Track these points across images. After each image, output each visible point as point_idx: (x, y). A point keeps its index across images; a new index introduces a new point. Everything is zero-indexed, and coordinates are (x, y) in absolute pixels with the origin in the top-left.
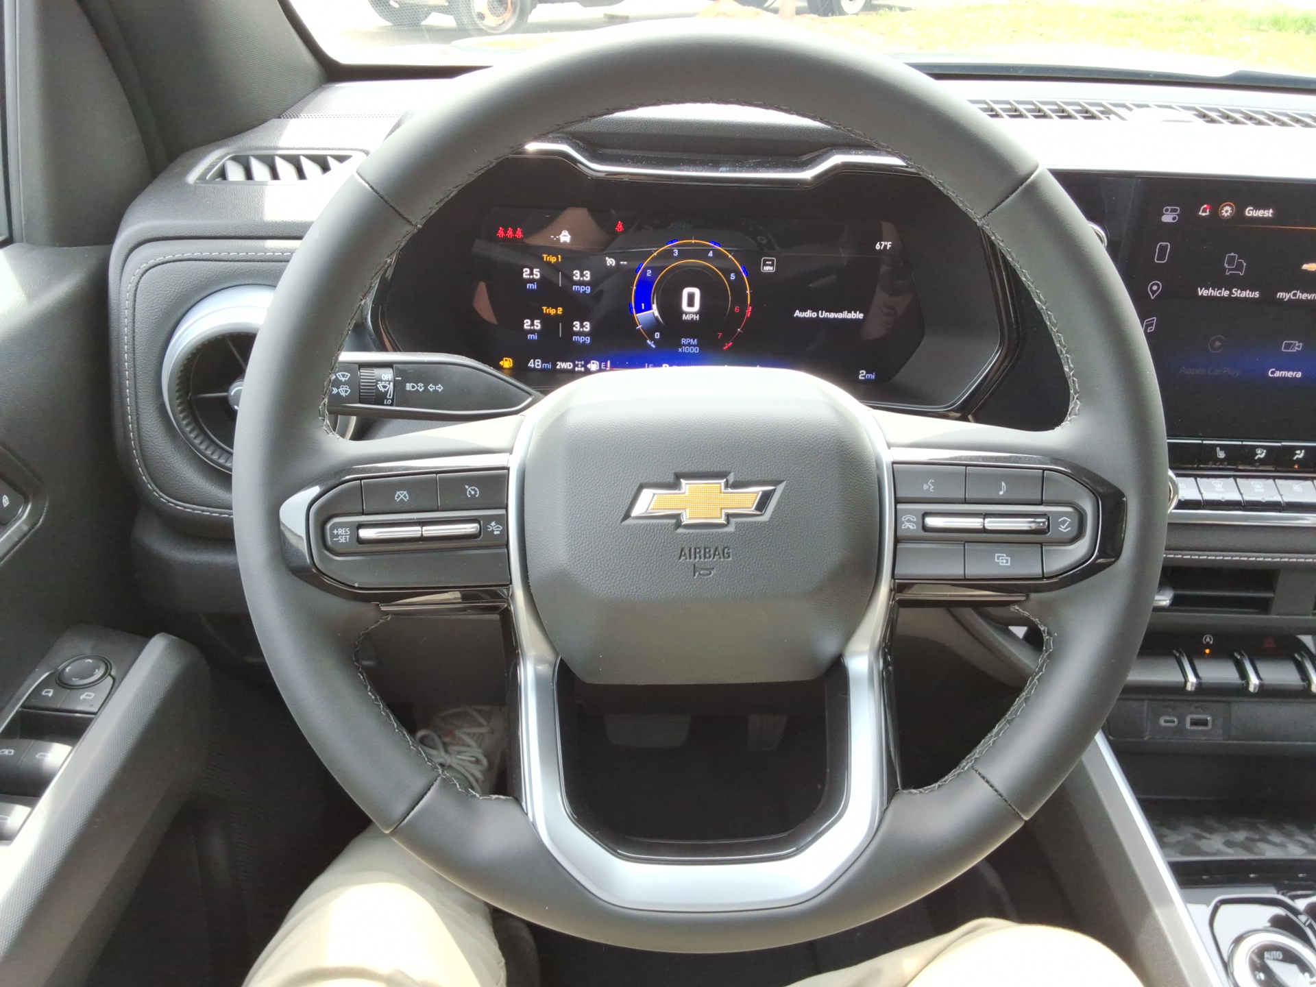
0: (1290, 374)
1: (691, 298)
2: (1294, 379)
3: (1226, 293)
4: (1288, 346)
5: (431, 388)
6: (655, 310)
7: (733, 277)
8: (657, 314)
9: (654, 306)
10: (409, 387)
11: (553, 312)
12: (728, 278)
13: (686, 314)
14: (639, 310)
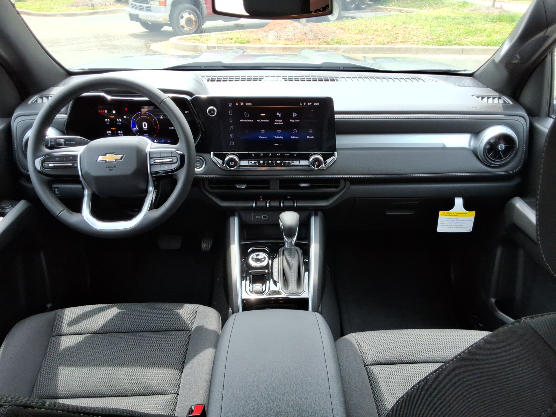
0: (264, 137)
1: (145, 125)
2: (265, 138)
3: (246, 121)
4: (262, 131)
5: (72, 143)
6: (137, 128)
7: (154, 120)
8: (137, 129)
9: (137, 127)
10: (67, 142)
11: (113, 129)
12: (153, 120)
13: (144, 128)
14: (133, 128)
